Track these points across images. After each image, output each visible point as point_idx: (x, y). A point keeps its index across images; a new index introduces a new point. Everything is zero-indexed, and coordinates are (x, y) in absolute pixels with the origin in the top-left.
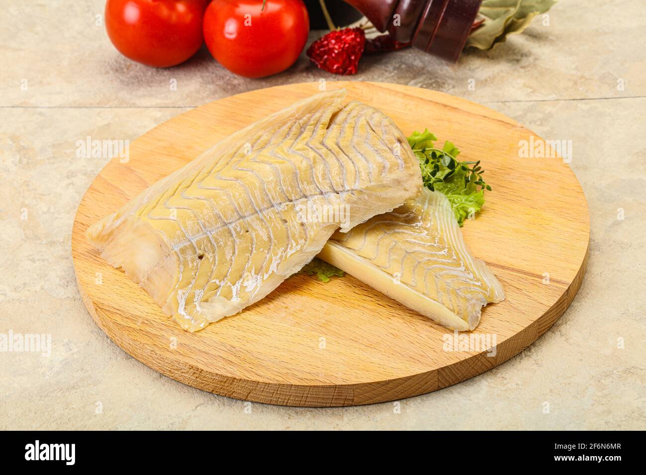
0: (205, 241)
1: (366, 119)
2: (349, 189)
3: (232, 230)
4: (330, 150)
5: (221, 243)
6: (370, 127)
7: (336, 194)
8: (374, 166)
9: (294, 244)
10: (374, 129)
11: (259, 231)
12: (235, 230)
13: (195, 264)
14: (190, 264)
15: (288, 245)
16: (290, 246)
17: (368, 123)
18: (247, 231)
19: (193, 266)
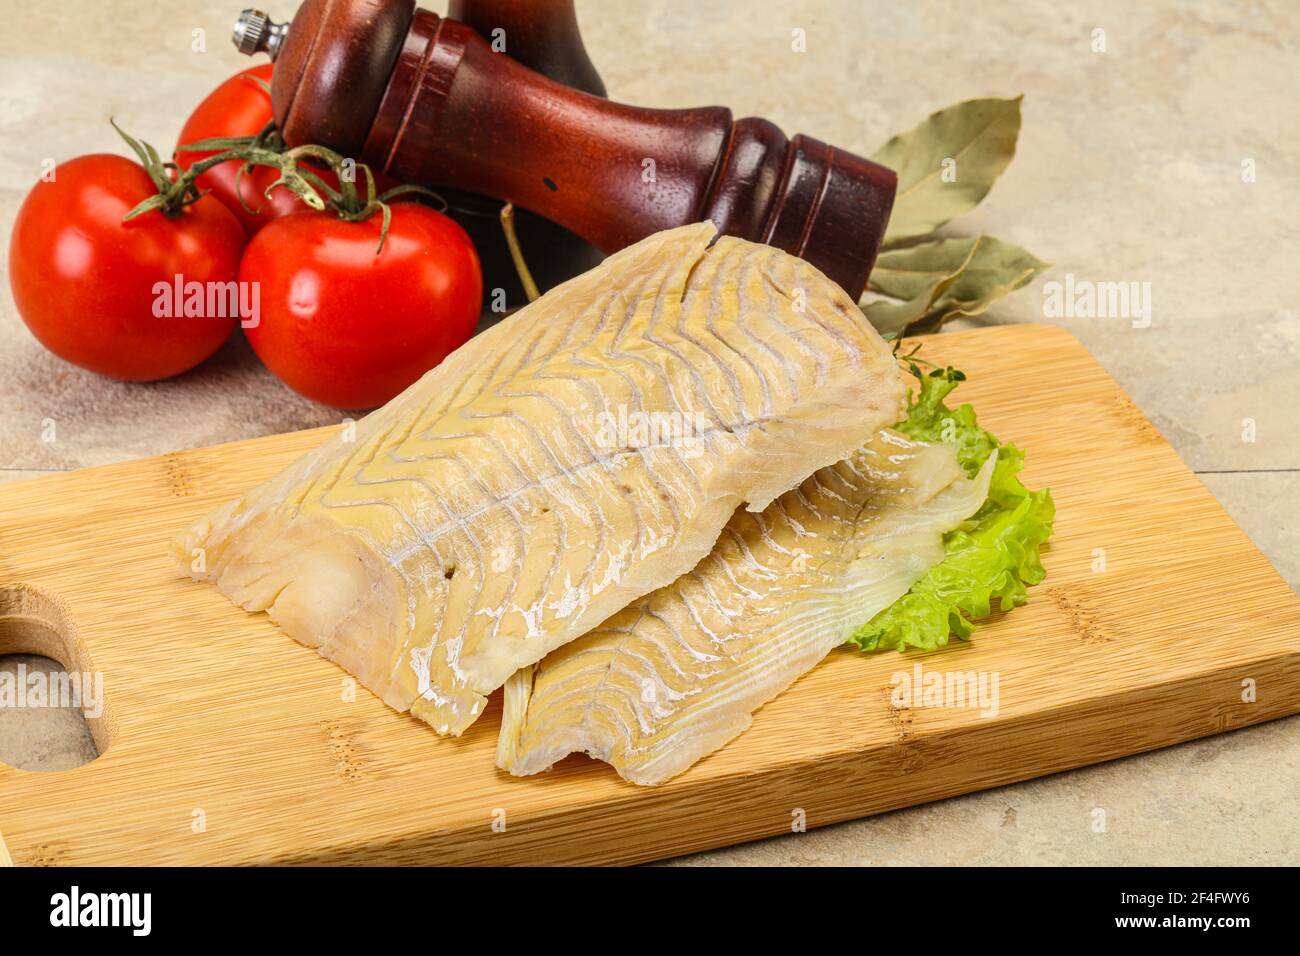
0: (455, 538)
1: (760, 271)
2: (752, 419)
3: (513, 509)
4: (697, 343)
5: (490, 537)
6: (773, 285)
7: (726, 433)
8: (799, 367)
9: (653, 536)
10: (781, 287)
11: (573, 509)
12: (519, 508)
13: (440, 589)
14: (428, 592)
15: (638, 536)
16: (643, 539)
17: (765, 276)
18: (546, 511)
19: (435, 595)
